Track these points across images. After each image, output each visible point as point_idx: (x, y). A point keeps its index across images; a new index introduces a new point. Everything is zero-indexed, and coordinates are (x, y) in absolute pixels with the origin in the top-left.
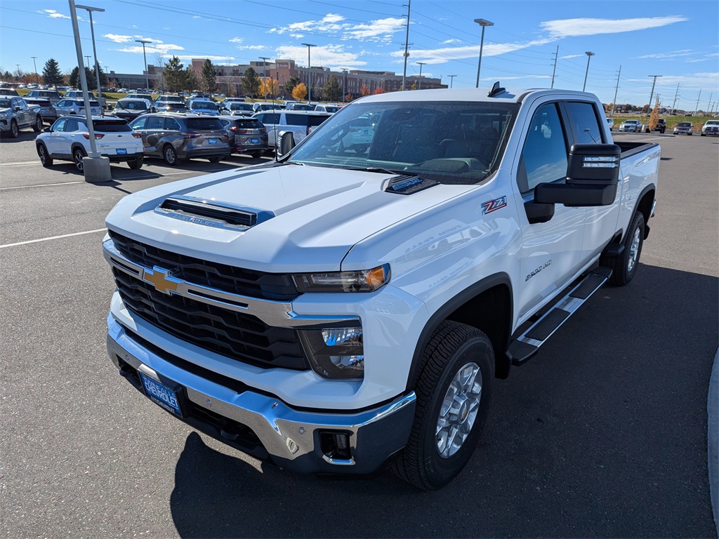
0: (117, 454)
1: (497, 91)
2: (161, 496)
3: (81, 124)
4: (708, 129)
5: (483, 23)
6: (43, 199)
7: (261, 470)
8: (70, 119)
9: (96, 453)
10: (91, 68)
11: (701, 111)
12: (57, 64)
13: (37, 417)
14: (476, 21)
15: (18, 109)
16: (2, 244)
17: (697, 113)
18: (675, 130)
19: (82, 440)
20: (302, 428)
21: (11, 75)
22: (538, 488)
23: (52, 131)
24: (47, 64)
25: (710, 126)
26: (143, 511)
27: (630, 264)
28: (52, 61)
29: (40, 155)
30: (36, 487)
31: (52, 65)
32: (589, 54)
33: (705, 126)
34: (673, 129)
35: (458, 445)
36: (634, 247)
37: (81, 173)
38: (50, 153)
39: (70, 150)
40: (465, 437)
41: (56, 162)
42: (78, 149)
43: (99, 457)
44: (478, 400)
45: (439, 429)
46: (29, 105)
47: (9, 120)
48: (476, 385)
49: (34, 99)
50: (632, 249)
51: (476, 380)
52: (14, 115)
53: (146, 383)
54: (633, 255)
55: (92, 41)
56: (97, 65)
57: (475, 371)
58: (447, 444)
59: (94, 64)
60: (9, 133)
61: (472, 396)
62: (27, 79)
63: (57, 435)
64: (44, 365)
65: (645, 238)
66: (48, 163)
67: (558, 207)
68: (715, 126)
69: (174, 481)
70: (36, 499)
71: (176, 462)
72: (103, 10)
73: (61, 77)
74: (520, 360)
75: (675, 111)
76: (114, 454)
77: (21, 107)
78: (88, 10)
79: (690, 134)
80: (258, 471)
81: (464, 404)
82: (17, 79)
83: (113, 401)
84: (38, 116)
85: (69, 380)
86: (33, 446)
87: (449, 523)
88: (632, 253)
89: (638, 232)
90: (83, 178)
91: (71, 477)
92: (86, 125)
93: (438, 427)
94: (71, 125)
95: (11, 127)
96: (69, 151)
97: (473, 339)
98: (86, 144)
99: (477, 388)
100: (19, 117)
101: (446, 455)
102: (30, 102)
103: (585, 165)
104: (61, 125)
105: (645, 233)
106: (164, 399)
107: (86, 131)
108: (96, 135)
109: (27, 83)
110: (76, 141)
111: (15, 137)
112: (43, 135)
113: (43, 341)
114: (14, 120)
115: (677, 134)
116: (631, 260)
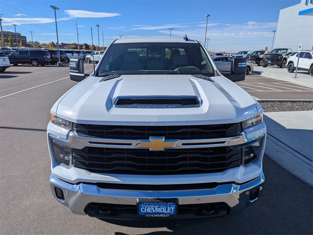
5: (55, 8)
14: (51, 6)
32: (98, 26)
103: (239, 66)
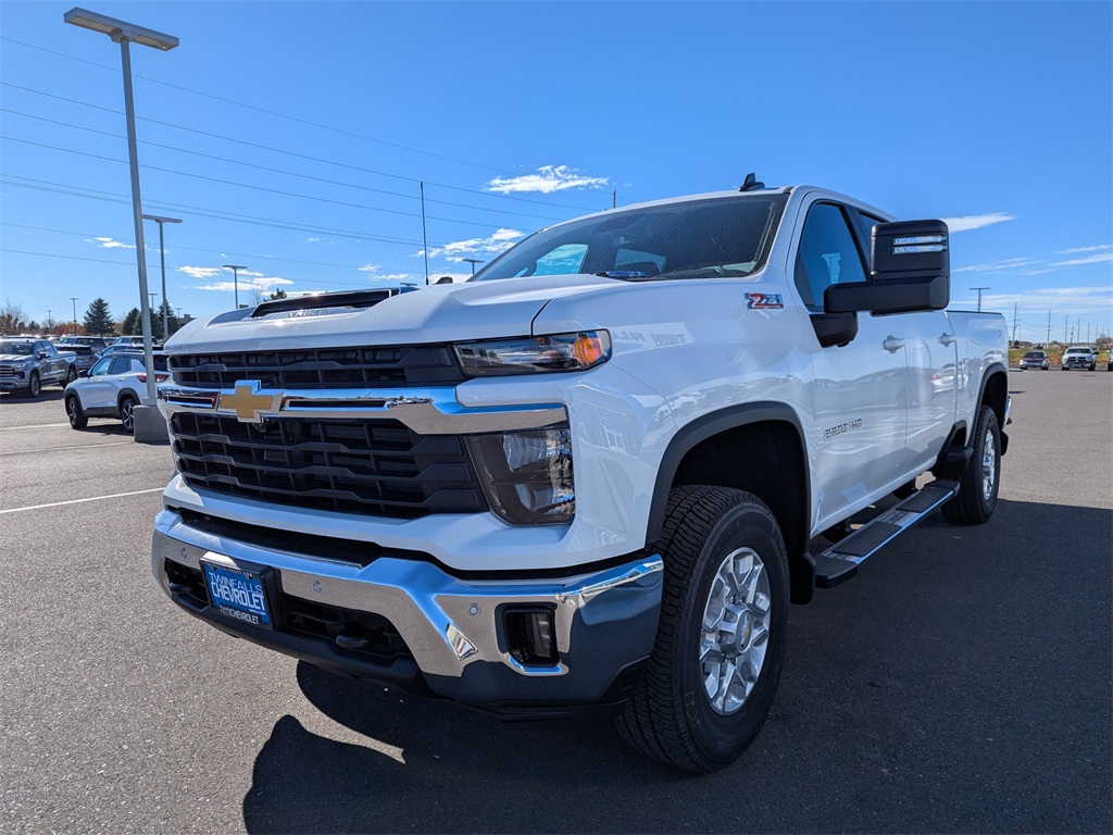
0: (155, 747)
1: (750, 183)
2: (228, 799)
3: (135, 363)
4: (1071, 360)
6: (69, 461)
7: (402, 761)
8: (119, 356)
9: (120, 746)
10: (157, 310)
11: (1055, 343)
12: (106, 305)
13: (23, 706)
15: (43, 356)
16: (2, 508)
17: (1050, 345)
18: (1022, 363)
19: (97, 731)
20: (475, 605)
21: (38, 326)
22: (884, 770)
23: (91, 375)
24: (92, 306)
25: (1073, 355)
26: (195, 819)
27: (985, 489)
28: (100, 301)
29: (69, 411)
30: (10, 794)
31: (100, 306)
33: (1066, 356)
34: (1018, 362)
35: (739, 698)
36: (987, 461)
37: (130, 433)
38: (84, 408)
39: (116, 400)
40: (750, 686)
41: (92, 422)
42: (127, 397)
43: (124, 752)
44: (766, 626)
45: (703, 652)
46: (60, 352)
47: (27, 373)
48: (762, 597)
49: (69, 345)
50: (985, 464)
51: (759, 589)
52: (37, 365)
53: (213, 583)
54: (988, 473)
55: (160, 269)
56: (165, 307)
57: (756, 568)
58: (723, 689)
59: (161, 302)
60: (25, 390)
61: (755, 613)
62: (60, 330)
63: (56, 726)
64: (43, 642)
65: (1003, 452)
66: (80, 423)
67: (863, 317)
68: (1080, 355)
69: (251, 779)
70: (10, 810)
71: (256, 755)
72: (180, 221)
73: (110, 324)
74: (830, 578)
75: (1017, 343)
76: (149, 747)
77: (47, 354)
78: (157, 221)
79: (1045, 368)
80: (397, 762)
81: (742, 616)
82: (47, 331)
83: (155, 682)
84: (72, 367)
85: (84, 658)
86: (12, 741)
87: (735, 819)
88: (985, 470)
89: (990, 437)
90: (133, 438)
91: (74, 779)
92: (143, 363)
93: (702, 648)
94: (121, 365)
95: (30, 382)
96: (113, 403)
97: (750, 504)
98: (142, 391)
99: (764, 603)
100: (43, 369)
101: (720, 708)
102: (62, 349)
104: (106, 366)
105: (1002, 444)
106: (242, 603)
107: (141, 371)
108: (156, 376)
109: (61, 334)
110: (126, 386)
111: (34, 397)
112: (76, 384)
113: (47, 615)
114: (35, 372)
115: (1026, 369)
116: (986, 483)
